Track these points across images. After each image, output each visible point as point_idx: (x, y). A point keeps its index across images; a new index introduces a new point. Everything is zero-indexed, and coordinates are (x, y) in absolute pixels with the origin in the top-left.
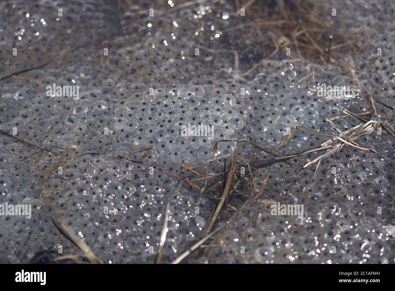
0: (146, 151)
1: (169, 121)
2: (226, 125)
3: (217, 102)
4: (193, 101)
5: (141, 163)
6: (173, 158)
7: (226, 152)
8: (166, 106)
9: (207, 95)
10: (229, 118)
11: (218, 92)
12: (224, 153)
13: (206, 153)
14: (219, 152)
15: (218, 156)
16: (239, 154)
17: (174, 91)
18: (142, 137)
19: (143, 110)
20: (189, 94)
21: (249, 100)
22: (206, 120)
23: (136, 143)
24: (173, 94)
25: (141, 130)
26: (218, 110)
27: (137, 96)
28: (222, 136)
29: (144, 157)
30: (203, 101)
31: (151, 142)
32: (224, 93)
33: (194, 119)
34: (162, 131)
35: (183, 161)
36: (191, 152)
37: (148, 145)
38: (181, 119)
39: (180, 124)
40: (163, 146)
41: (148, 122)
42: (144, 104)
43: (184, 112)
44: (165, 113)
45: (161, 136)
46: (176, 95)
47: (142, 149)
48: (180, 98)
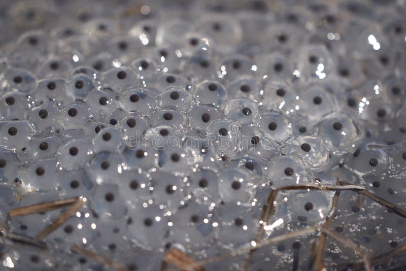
0: (57, 213)
1: (131, 123)
2: (303, 140)
3: (278, 68)
4: (204, 64)
5: (42, 246)
6: (139, 236)
7: (302, 221)
8: (121, 75)
9: (249, 47)
10: (314, 117)
11: (283, 39)
12: (294, 225)
13: (239, 223)
14: (279, 222)
15: (276, 232)
16: (339, 230)
17: (147, 30)
18: (46, 167)
19: (51, 86)
20: (194, 42)
21: (379, 65)
22: (243, 120)
23: (28, 187)
24: (145, 40)
25: (43, 147)
26: (281, 93)
27: (33, 41)
28: (289, 172)
29: (51, 228)
30: (236, 65)
31: (74, 185)
32: (301, 41)
33: (206, 118)
34: (107, 153)
35: (168, 246)
36: (195, 219)
37: (64, 194)
38: (168, 117)
39: (164, 133)
40: (109, 198)
41: (65, 122)
42: (54, 66)
43: (175, 96)
44: (117, 98)
45: (105, 166)
46: (152, 44)
47: (46, 205)
48: (163, 53)
